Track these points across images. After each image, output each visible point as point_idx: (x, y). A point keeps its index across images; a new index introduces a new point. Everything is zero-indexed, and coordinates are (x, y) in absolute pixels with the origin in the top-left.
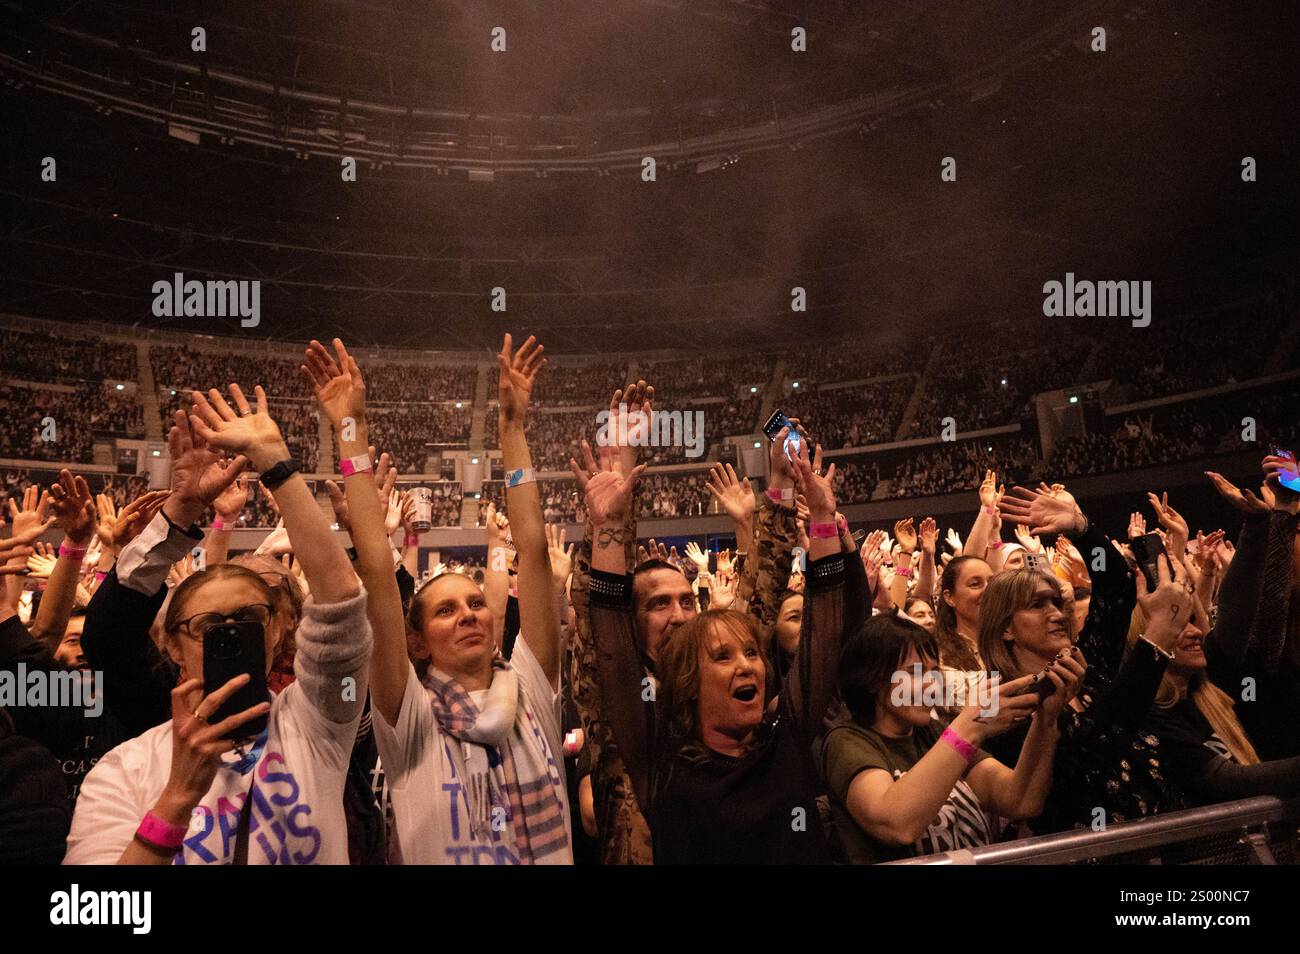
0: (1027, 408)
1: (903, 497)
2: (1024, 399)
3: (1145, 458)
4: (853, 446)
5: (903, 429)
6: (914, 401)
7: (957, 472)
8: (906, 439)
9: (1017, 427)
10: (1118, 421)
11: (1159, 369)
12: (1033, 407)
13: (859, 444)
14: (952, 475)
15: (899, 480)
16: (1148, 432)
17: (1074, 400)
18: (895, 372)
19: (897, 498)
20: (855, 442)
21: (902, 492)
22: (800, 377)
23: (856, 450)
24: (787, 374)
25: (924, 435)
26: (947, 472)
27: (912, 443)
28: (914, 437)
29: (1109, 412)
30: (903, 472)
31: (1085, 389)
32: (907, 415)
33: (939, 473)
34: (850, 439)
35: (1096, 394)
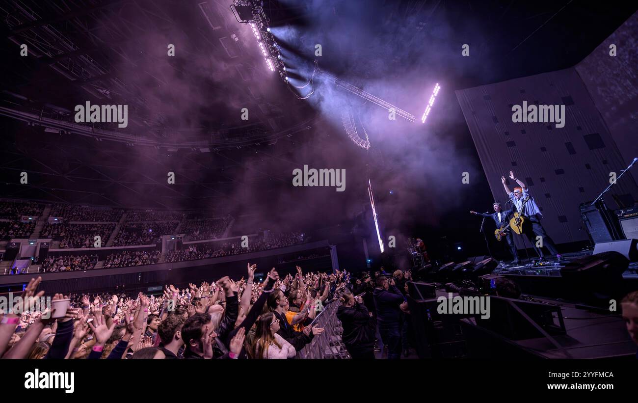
0: (159, 240)
1: (110, 268)
2: (158, 236)
3: (194, 258)
4: (86, 247)
5: (109, 243)
6: (115, 232)
7: (133, 259)
8: (111, 246)
9: (155, 245)
10: (187, 246)
11: (198, 233)
12: (161, 239)
13: (89, 247)
14: (130, 260)
15: (109, 261)
16: (195, 250)
17: (173, 238)
18: (107, 221)
19: (107, 268)
20: (88, 246)
21: (110, 266)
22: (59, 216)
23: (88, 249)
24: (50, 214)
25: (119, 245)
26: (128, 259)
27: (113, 248)
28: (115, 246)
29: (184, 243)
30: (110, 259)
31: (177, 236)
32: (111, 237)
33: (125, 259)
34: (85, 245)
35: (181, 238)
